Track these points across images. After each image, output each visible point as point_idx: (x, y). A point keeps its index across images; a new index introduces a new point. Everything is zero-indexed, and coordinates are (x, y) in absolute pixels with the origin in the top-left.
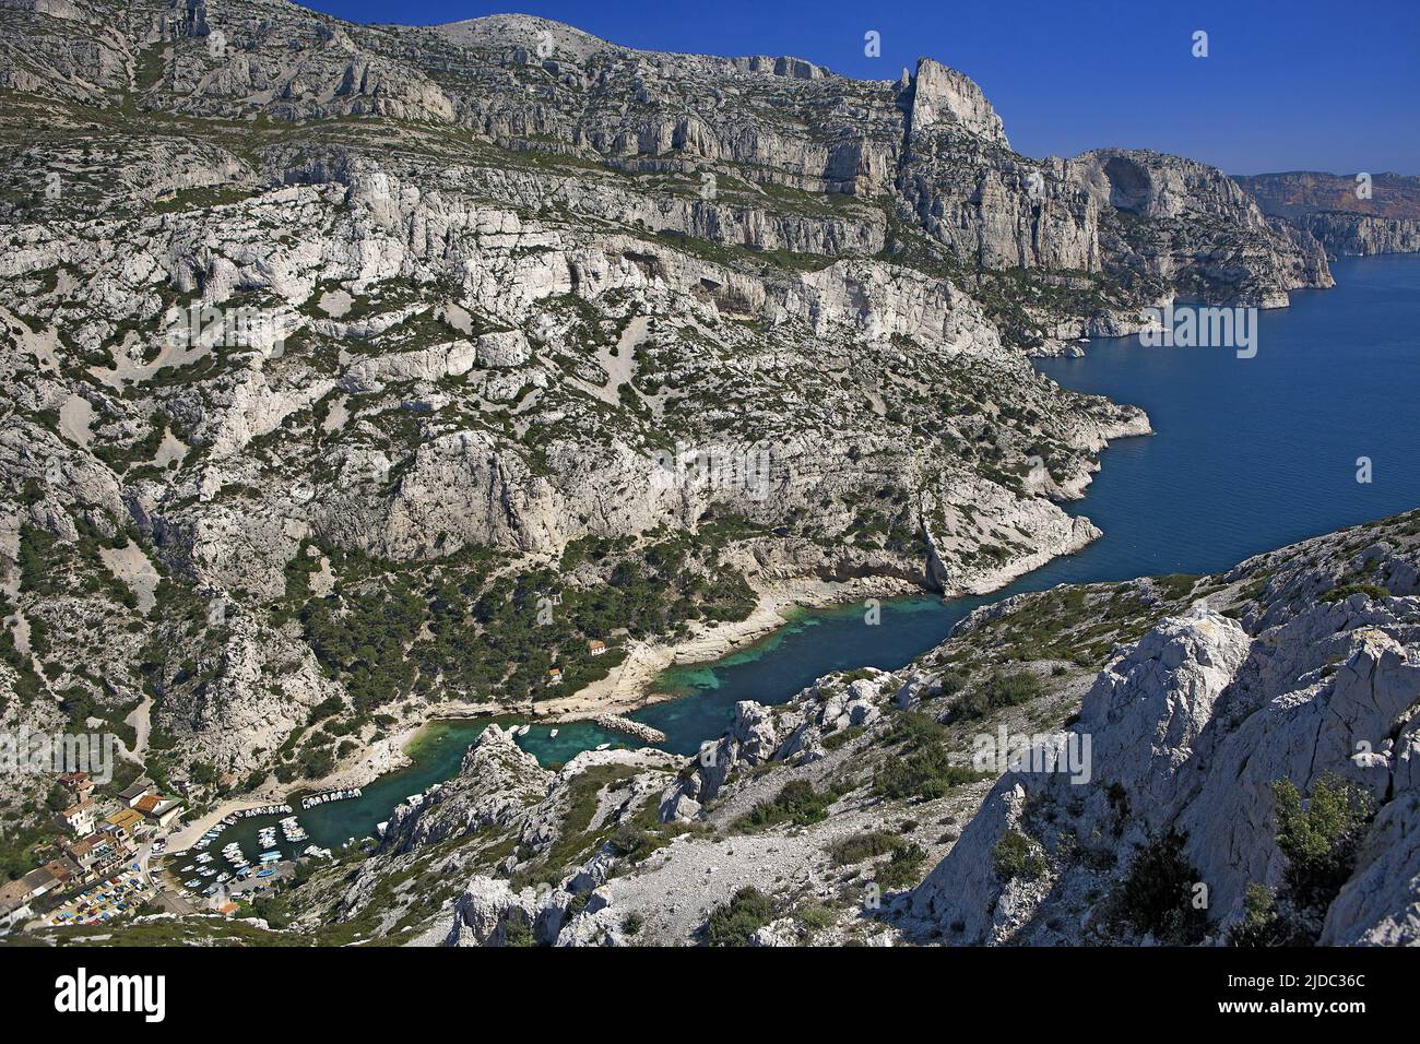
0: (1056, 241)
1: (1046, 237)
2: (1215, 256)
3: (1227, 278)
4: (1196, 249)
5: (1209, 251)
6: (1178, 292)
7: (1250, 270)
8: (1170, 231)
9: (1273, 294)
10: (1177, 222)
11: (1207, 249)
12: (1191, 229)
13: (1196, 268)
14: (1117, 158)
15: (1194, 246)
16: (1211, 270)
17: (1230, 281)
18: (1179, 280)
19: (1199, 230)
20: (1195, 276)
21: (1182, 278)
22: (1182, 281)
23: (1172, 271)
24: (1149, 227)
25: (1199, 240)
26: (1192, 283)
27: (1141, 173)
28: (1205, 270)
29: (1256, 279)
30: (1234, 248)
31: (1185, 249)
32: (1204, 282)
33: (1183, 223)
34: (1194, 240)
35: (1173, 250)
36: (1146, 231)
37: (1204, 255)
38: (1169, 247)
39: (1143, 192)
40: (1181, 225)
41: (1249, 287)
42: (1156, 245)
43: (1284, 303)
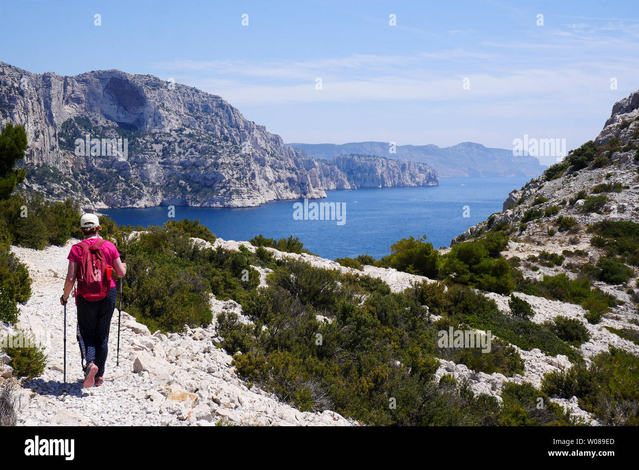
2: (198, 163)
3: (207, 182)
4: (183, 158)
5: (194, 160)
6: (165, 196)
7: (223, 174)
8: (163, 143)
9: (242, 195)
10: (171, 136)
11: (192, 158)
12: (182, 141)
13: (182, 174)
14: (116, 78)
15: (182, 156)
16: (194, 176)
17: (209, 184)
18: (167, 186)
19: (189, 142)
20: (181, 181)
21: (169, 184)
22: (170, 186)
23: (161, 177)
24: (144, 139)
25: (187, 151)
26: (178, 188)
27: (138, 91)
28: (190, 176)
29: (229, 182)
30: (213, 156)
31: (173, 158)
32: (188, 187)
33: (176, 137)
34: (182, 151)
35: (162, 159)
36: (141, 142)
37: (190, 163)
38: (158, 156)
39: (141, 110)
40: (174, 138)
41: (222, 189)
42: (147, 154)
43: (253, 203)
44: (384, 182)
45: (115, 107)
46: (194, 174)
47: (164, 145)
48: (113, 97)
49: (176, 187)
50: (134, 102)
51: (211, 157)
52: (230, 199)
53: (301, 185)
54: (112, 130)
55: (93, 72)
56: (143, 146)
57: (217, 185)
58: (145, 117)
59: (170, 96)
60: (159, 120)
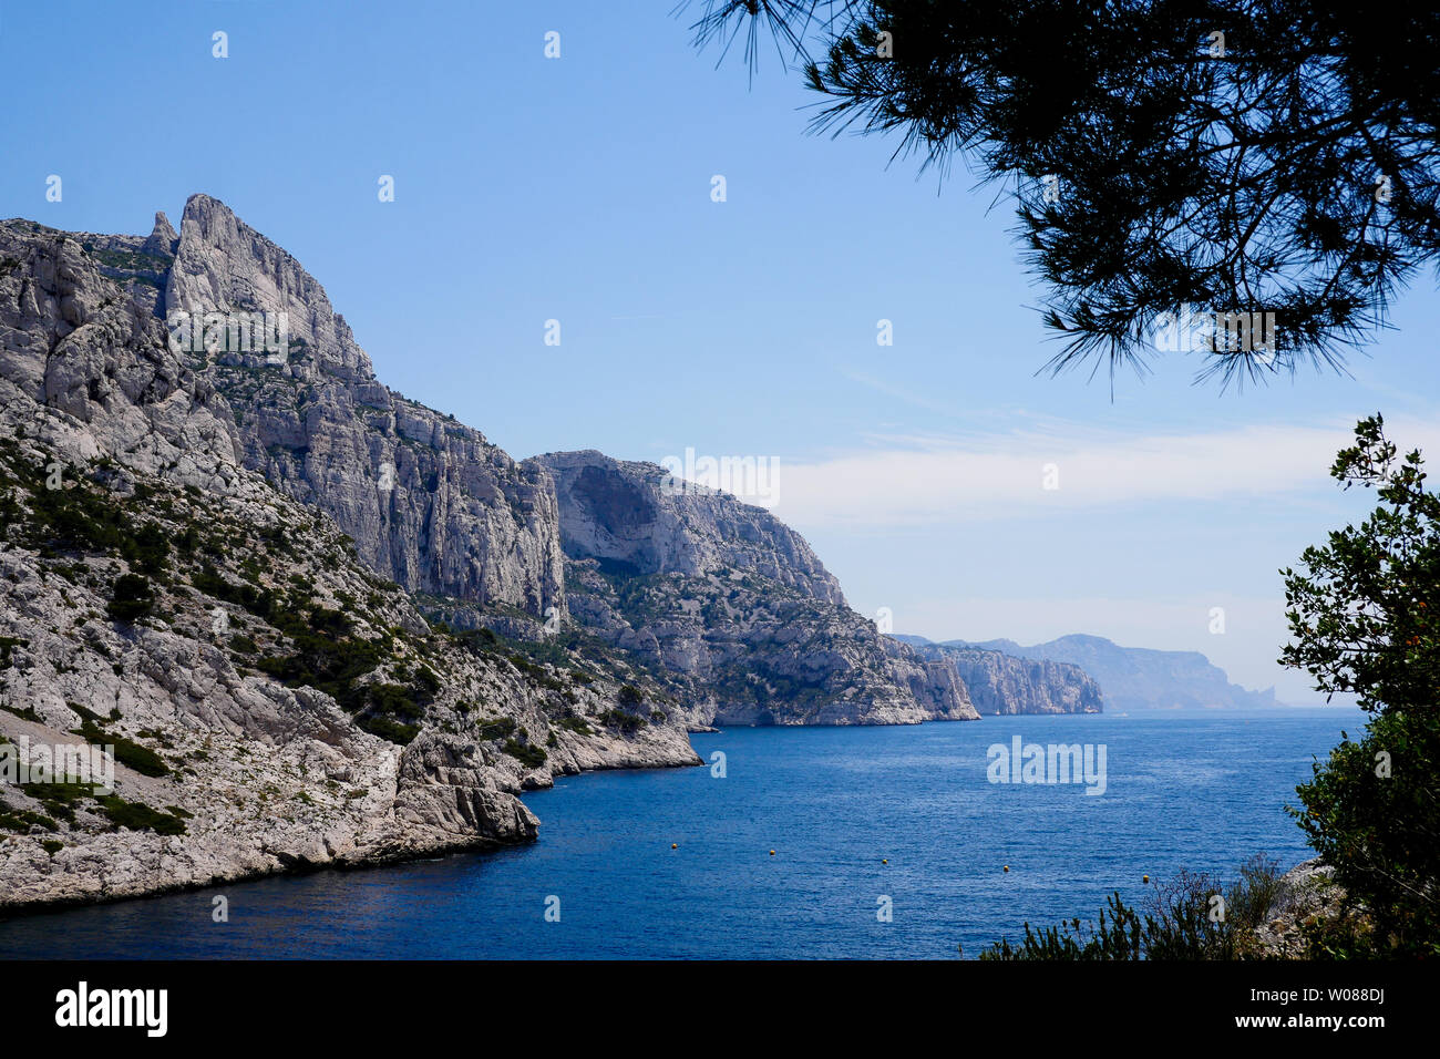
0: (474, 541)
1: (453, 530)
2: (781, 636)
3: (808, 674)
4: (746, 629)
5: (769, 631)
6: (721, 705)
7: (845, 657)
8: (698, 597)
9: (891, 701)
10: (710, 583)
11: (765, 627)
12: (734, 594)
13: (749, 661)
14: (596, 467)
15: (742, 623)
16: (777, 664)
17: (813, 680)
18: (722, 684)
19: (749, 596)
20: (750, 675)
21: (727, 679)
22: (728, 684)
23: (708, 667)
24: (660, 591)
25: (751, 613)
26: (747, 688)
27: (639, 494)
28: (767, 664)
29: (860, 674)
30: (813, 623)
31: (728, 628)
32: (768, 686)
33: (719, 585)
34: (742, 614)
35: (707, 628)
36: (656, 595)
37: (762, 638)
38: (696, 623)
39: (645, 531)
40: (718, 588)
41: (848, 687)
42: (677, 619)
43: (911, 718)
44: (1004, 704)
45: (591, 525)
46: (776, 659)
47: (701, 602)
48: (586, 505)
49: (742, 685)
50: (629, 515)
51: (810, 624)
52: (869, 707)
53: (936, 691)
54: (591, 572)
55: (548, 454)
56: (663, 604)
57: (836, 681)
58: (656, 546)
59: (695, 505)
60: (684, 552)
